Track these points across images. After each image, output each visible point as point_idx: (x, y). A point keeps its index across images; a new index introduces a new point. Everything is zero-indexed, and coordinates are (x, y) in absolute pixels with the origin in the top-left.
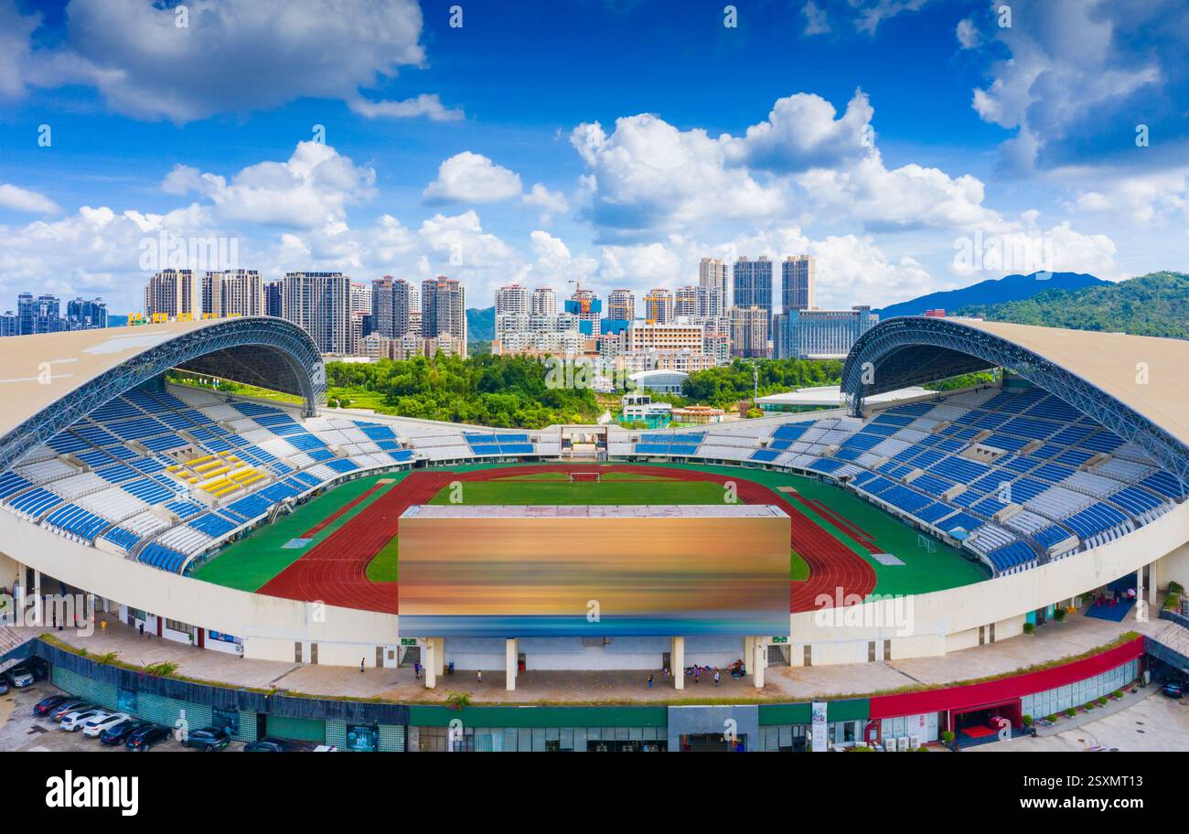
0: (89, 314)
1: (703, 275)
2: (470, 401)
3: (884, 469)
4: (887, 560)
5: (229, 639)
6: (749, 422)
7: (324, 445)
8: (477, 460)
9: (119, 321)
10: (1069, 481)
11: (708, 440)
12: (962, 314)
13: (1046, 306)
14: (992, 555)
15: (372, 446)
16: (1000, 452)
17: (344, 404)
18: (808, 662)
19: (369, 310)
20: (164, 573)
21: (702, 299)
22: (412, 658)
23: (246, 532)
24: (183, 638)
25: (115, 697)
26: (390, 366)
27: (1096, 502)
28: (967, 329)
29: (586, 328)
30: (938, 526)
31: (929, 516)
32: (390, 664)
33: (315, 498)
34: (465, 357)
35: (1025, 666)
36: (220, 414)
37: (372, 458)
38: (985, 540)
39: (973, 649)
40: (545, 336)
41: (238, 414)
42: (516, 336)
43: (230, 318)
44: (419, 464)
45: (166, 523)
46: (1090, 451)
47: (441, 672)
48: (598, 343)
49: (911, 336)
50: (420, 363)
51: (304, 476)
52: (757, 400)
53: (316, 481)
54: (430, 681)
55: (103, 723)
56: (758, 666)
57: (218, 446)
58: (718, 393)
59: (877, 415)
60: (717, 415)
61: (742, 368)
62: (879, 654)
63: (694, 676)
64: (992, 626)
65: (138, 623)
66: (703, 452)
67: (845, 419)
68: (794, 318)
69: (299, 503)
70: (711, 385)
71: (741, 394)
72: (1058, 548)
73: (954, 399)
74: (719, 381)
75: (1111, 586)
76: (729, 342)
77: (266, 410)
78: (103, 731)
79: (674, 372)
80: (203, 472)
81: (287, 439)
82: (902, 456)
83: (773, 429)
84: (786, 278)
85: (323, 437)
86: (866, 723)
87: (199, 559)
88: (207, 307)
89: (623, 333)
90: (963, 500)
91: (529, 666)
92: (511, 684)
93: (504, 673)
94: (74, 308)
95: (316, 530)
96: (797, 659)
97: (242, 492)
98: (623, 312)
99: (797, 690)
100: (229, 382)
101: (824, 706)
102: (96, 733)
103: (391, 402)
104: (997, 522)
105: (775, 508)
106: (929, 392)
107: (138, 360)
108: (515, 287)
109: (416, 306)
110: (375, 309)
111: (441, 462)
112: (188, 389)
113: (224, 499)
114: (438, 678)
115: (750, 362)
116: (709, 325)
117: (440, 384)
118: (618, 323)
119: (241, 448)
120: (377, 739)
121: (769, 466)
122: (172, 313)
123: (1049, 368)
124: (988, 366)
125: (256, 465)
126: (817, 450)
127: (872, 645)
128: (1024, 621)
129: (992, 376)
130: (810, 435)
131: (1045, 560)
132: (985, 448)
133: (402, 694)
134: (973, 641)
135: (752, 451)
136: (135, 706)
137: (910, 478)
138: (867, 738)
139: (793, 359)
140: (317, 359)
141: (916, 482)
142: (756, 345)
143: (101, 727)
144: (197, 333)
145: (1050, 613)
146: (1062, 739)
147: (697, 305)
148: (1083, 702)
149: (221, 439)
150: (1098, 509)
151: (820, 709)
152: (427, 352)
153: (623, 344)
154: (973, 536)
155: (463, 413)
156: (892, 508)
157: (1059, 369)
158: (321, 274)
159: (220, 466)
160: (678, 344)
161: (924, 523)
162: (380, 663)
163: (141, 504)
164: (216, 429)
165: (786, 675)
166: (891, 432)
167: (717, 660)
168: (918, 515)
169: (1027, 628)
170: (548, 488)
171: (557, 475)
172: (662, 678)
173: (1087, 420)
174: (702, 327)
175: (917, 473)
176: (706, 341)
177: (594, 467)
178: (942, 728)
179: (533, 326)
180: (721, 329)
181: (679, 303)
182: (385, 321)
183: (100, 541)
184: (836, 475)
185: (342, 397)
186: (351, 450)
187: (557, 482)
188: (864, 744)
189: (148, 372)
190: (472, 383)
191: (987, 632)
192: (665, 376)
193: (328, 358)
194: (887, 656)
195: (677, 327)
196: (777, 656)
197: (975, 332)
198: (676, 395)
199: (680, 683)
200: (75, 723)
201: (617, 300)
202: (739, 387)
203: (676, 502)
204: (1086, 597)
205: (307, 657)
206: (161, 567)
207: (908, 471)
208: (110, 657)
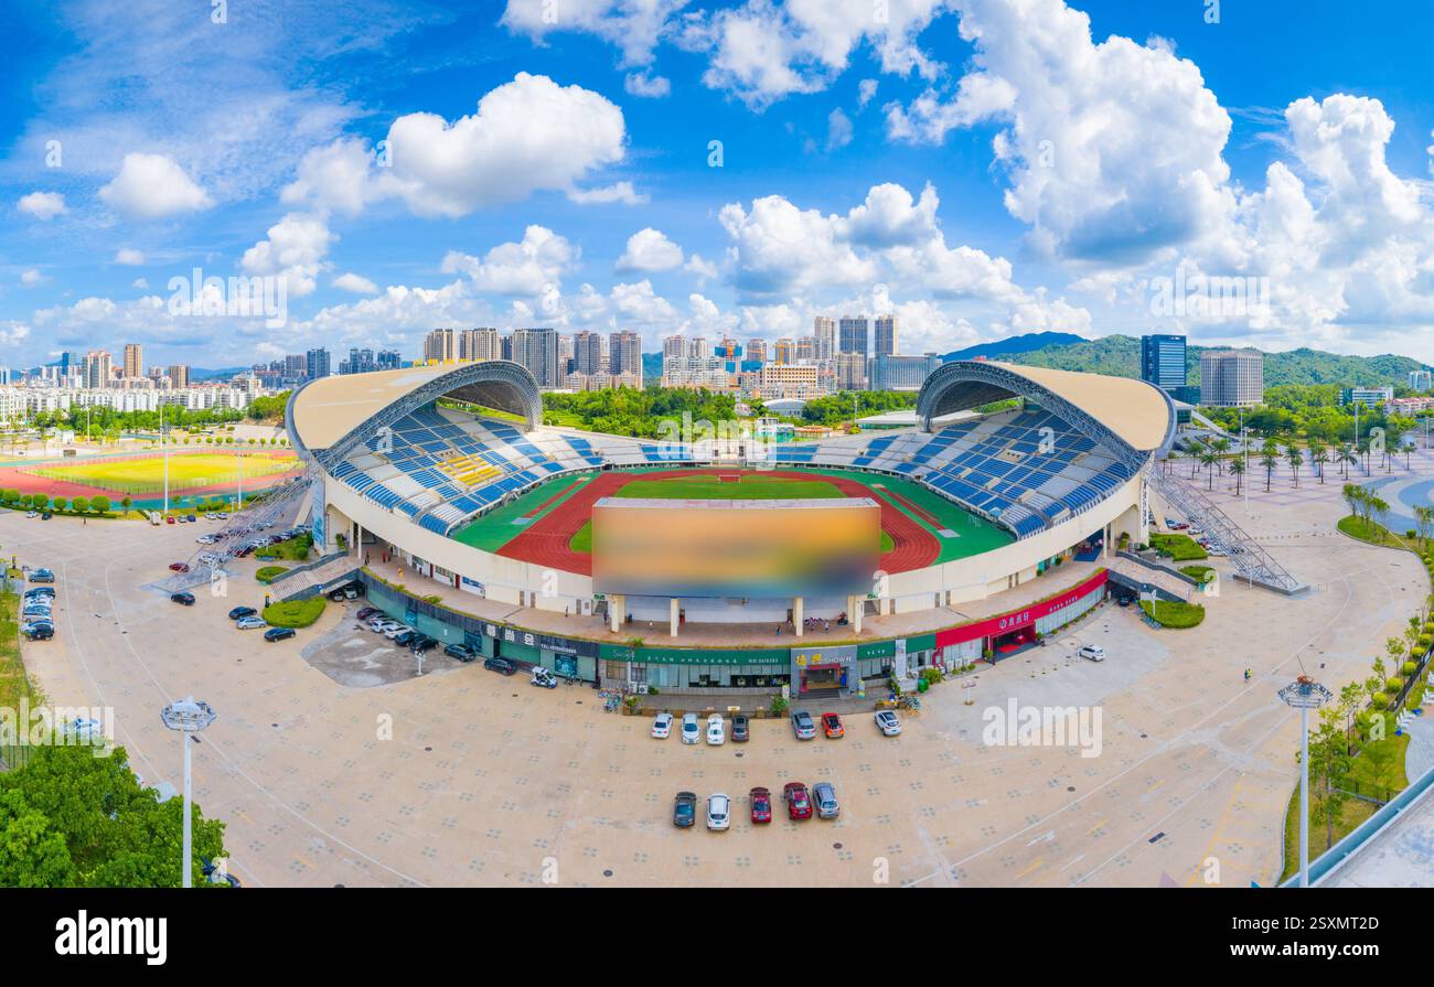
0: (391, 360)
1: (818, 328)
2: (645, 422)
3: (946, 469)
4: (949, 534)
5: (476, 584)
6: (850, 437)
7: (540, 452)
8: (650, 465)
9: (409, 365)
10: (1064, 472)
11: (821, 450)
12: (998, 359)
13: (1050, 356)
14: (1017, 526)
15: (573, 453)
16: (1023, 454)
17: (555, 423)
18: (893, 611)
19: (572, 355)
20: (434, 534)
21: (817, 346)
22: (602, 609)
23: (487, 511)
24: (446, 580)
25: (404, 614)
26: (587, 395)
27: (1080, 485)
28: (1001, 370)
29: (730, 368)
30: (982, 508)
31: (976, 501)
32: (587, 612)
33: (533, 491)
34: (641, 389)
35: (1038, 600)
36: (472, 429)
37: (573, 463)
38: (1012, 516)
39: (1005, 591)
40: (700, 374)
41: (483, 428)
42: (678, 374)
43: (477, 361)
44: (607, 467)
45: (436, 501)
46: (1077, 452)
47: (623, 621)
48: (740, 379)
49: (964, 374)
50: (608, 393)
51: (526, 473)
52: (856, 421)
53: (534, 477)
54: (615, 627)
55: (397, 630)
56: (857, 616)
57: (470, 450)
58: (828, 415)
59: (941, 430)
60: (828, 432)
61: (846, 397)
62: (943, 602)
63: (811, 626)
64: (1017, 574)
65: (418, 566)
66: (816, 460)
67: (919, 434)
68: (884, 362)
69: (523, 493)
70: (822, 410)
71: (846, 416)
72: (1058, 517)
73: (993, 419)
74: (829, 407)
75: (1089, 539)
76: (836, 378)
77: (501, 426)
78: (397, 636)
79: (796, 400)
80: (460, 468)
81: (515, 447)
82: (957, 460)
83: (868, 442)
84: (877, 332)
85: (540, 446)
86: (933, 651)
87: (458, 527)
88: (463, 355)
89: (758, 371)
90: (998, 488)
91: (688, 619)
92: (674, 632)
93: (669, 623)
94: (382, 357)
95: (534, 512)
96: (885, 609)
97: (485, 483)
98: (757, 355)
99: (884, 632)
100: (477, 406)
101: (904, 642)
102: (393, 636)
103: (587, 422)
104: (1020, 503)
105: (869, 500)
106: (975, 414)
107: (419, 391)
108: (678, 337)
109: (606, 351)
110: (576, 354)
111: (623, 466)
112: (450, 412)
113: (473, 487)
114: (620, 625)
115: (853, 394)
116: (822, 366)
117: (623, 409)
118: (754, 365)
119: (485, 453)
120: (576, 666)
121: (865, 470)
122: (441, 359)
123: (1052, 397)
124: (1014, 395)
125: (494, 464)
126: (899, 456)
127: (938, 595)
128: (1037, 568)
129: (1017, 402)
130: (894, 446)
131: (1050, 526)
132: (1012, 452)
133: (595, 635)
134: (1005, 586)
135: (853, 459)
136: (416, 623)
137: (964, 474)
138: (934, 662)
139: (883, 391)
140: (536, 390)
141: (968, 478)
142: (856, 381)
143: (396, 633)
144: (456, 372)
145: (1053, 561)
146: (1060, 645)
147: (813, 351)
148: (1073, 618)
149: (471, 446)
150: (1082, 489)
151: (901, 643)
152: (613, 385)
153: (758, 379)
154: (1005, 513)
155: (640, 430)
156: (952, 497)
157: (1058, 397)
158: (539, 330)
159: (470, 464)
160: (799, 379)
161: (972, 506)
162: (579, 611)
163: (422, 488)
164: (468, 438)
165: (878, 621)
166: (950, 443)
167: (828, 613)
168: (969, 501)
169: (1039, 573)
170: (702, 486)
171: (710, 477)
172: (787, 628)
173: (1075, 431)
174: (816, 367)
175: (968, 471)
176: (819, 377)
177: (736, 471)
178: (985, 649)
179: (691, 366)
180: (831, 368)
181: (800, 350)
182: (584, 364)
183: (396, 509)
184: (912, 474)
185: (553, 418)
186: (559, 456)
187: (710, 483)
188: (932, 667)
189: (426, 399)
190: (646, 408)
191: (1014, 578)
192: (789, 403)
193: (542, 391)
194: (948, 603)
195: (799, 367)
196: (871, 608)
197: (1006, 372)
198: (798, 418)
199: (799, 631)
200: (380, 627)
201: (753, 346)
202: (844, 412)
203: (798, 497)
204: (1074, 548)
205: (528, 602)
206: (433, 530)
207: (962, 470)
208: (401, 587)
